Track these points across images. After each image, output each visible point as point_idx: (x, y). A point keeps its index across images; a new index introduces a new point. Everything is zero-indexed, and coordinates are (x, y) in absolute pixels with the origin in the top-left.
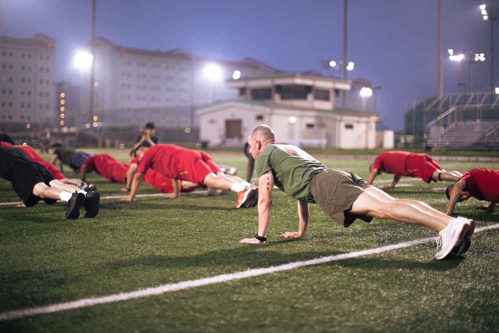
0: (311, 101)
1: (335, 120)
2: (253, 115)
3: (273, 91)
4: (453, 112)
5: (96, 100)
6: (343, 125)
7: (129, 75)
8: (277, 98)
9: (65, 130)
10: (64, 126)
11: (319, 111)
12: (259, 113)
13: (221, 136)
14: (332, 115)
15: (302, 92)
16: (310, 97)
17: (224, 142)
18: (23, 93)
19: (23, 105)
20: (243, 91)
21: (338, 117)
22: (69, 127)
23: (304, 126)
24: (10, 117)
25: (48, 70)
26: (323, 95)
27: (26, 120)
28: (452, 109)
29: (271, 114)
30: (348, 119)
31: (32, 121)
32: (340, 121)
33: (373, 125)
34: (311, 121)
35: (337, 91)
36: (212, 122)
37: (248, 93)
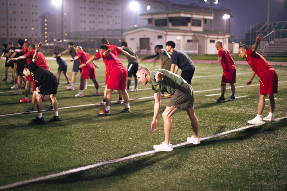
0: (190, 27)
1: (204, 37)
2: (156, 35)
3: (168, 21)
4: (273, 33)
5: (65, 23)
6: (208, 40)
7: (85, 8)
8: (170, 25)
9: (47, 44)
10: (47, 42)
11: (195, 32)
12: (160, 35)
13: (137, 48)
14: (202, 35)
15: (185, 22)
16: (189, 24)
17: (139, 51)
18: (22, 20)
19: (22, 27)
20: (150, 21)
21: (206, 36)
22: (49, 43)
23: (186, 42)
24: (15, 35)
25: (36, 6)
26: (197, 23)
27: (24, 36)
28: (273, 32)
29: (166, 35)
30: (212, 37)
31: (28, 37)
32: (207, 38)
33: (227, 40)
34: (190, 38)
35: (205, 20)
36: (132, 39)
37: (153, 22)
